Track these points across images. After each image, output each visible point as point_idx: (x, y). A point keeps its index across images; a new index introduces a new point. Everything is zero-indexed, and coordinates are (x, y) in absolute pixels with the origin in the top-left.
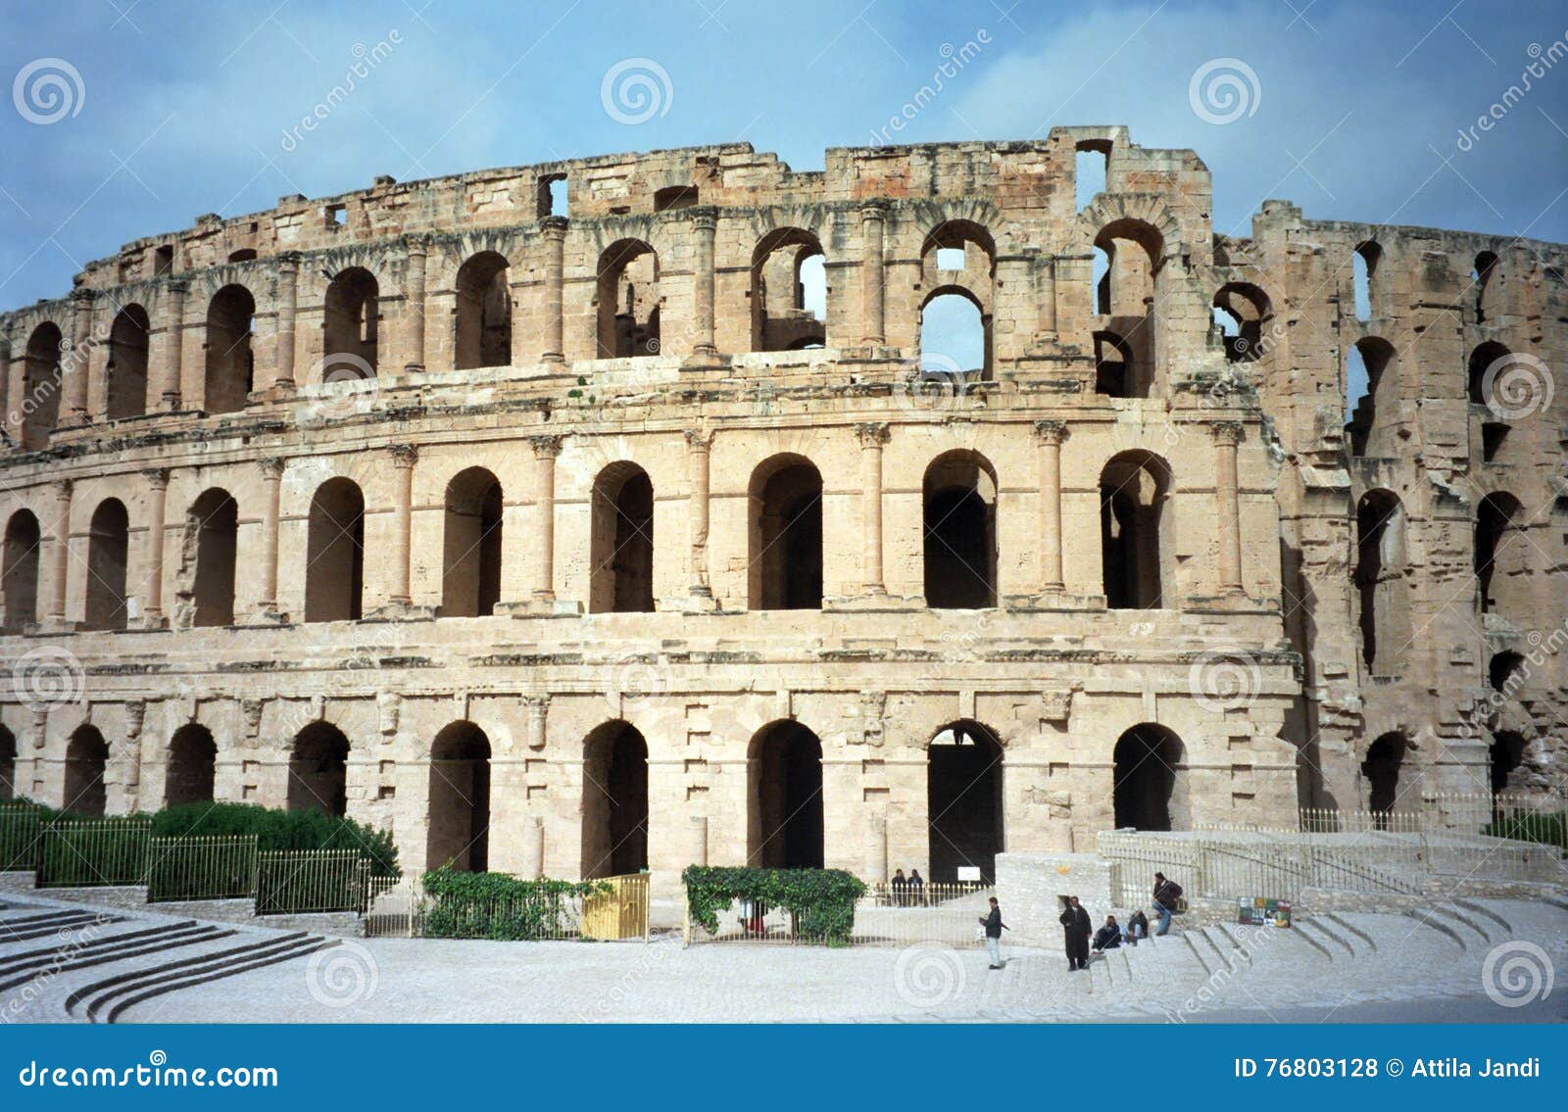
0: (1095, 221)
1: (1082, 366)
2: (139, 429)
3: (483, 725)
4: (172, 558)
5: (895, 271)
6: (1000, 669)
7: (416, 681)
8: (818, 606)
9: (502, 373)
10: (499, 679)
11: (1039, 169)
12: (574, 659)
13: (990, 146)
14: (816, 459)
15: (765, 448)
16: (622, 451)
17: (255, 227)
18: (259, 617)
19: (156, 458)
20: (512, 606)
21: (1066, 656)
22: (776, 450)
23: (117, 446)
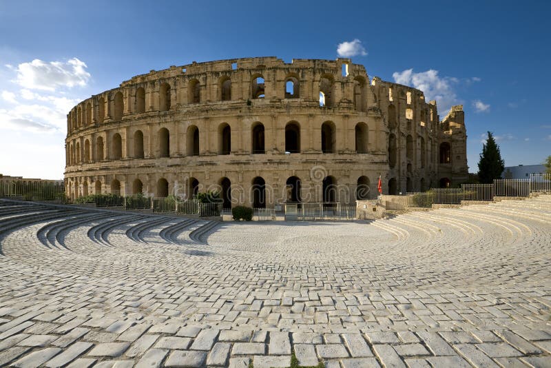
0: (354, 76)
1: (352, 104)
2: (145, 115)
3: (229, 177)
4: (155, 143)
5: (315, 83)
6: (337, 165)
7: (213, 168)
8: (299, 152)
9: (229, 102)
10: (232, 168)
11: (335, 66)
12: (249, 163)
13: (326, 61)
14: (299, 122)
15: (288, 120)
16: (258, 119)
17: (164, 73)
18: (176, 155)
19: (149, 121)
20: (234, 152)
21: (350, 162)
22: (291, 120)
23: (139, 119)
